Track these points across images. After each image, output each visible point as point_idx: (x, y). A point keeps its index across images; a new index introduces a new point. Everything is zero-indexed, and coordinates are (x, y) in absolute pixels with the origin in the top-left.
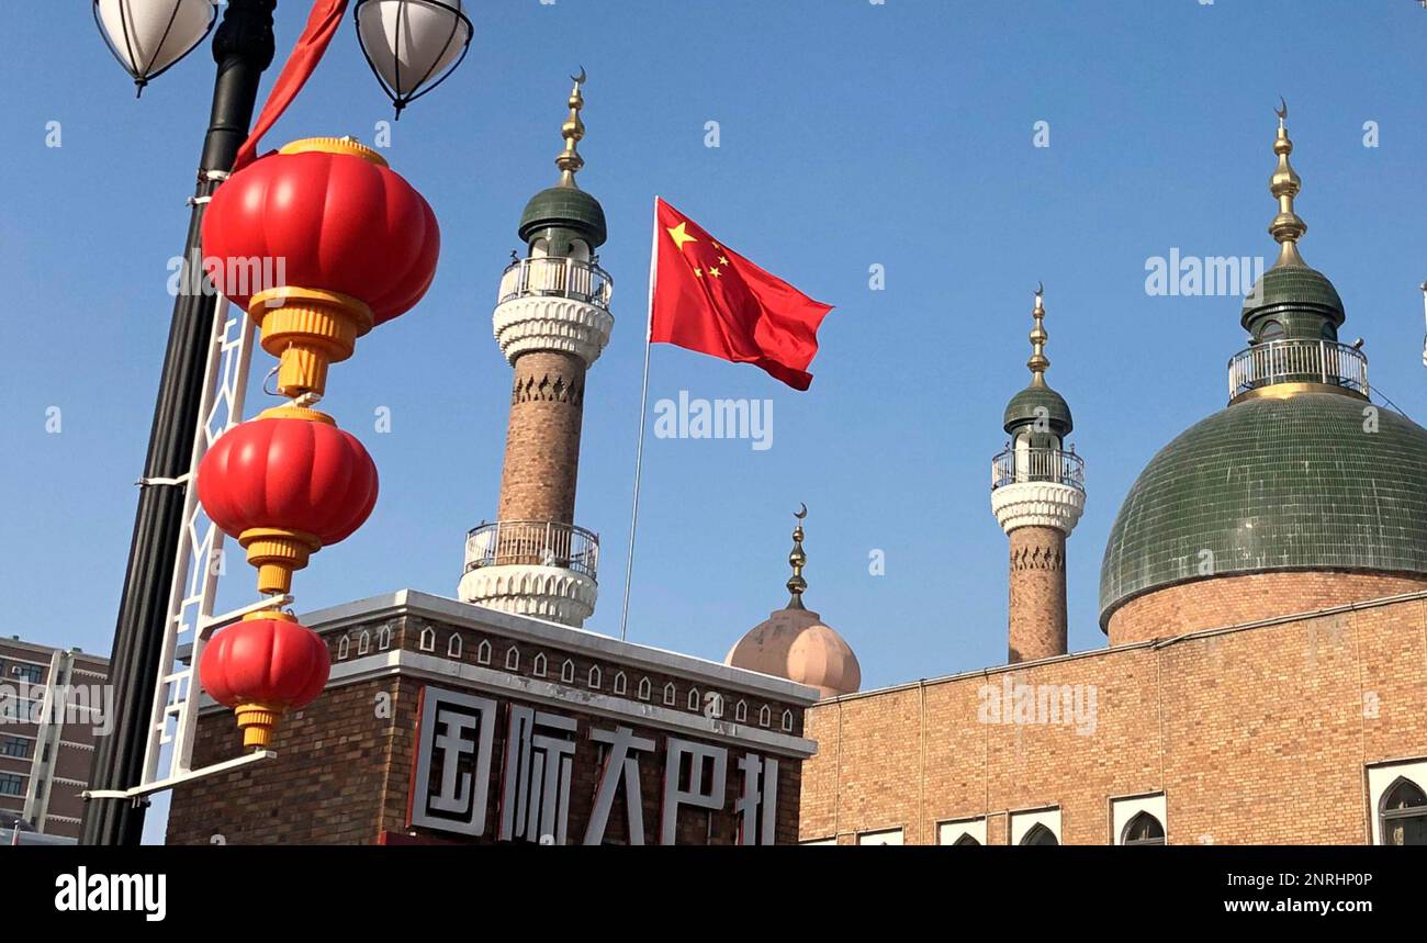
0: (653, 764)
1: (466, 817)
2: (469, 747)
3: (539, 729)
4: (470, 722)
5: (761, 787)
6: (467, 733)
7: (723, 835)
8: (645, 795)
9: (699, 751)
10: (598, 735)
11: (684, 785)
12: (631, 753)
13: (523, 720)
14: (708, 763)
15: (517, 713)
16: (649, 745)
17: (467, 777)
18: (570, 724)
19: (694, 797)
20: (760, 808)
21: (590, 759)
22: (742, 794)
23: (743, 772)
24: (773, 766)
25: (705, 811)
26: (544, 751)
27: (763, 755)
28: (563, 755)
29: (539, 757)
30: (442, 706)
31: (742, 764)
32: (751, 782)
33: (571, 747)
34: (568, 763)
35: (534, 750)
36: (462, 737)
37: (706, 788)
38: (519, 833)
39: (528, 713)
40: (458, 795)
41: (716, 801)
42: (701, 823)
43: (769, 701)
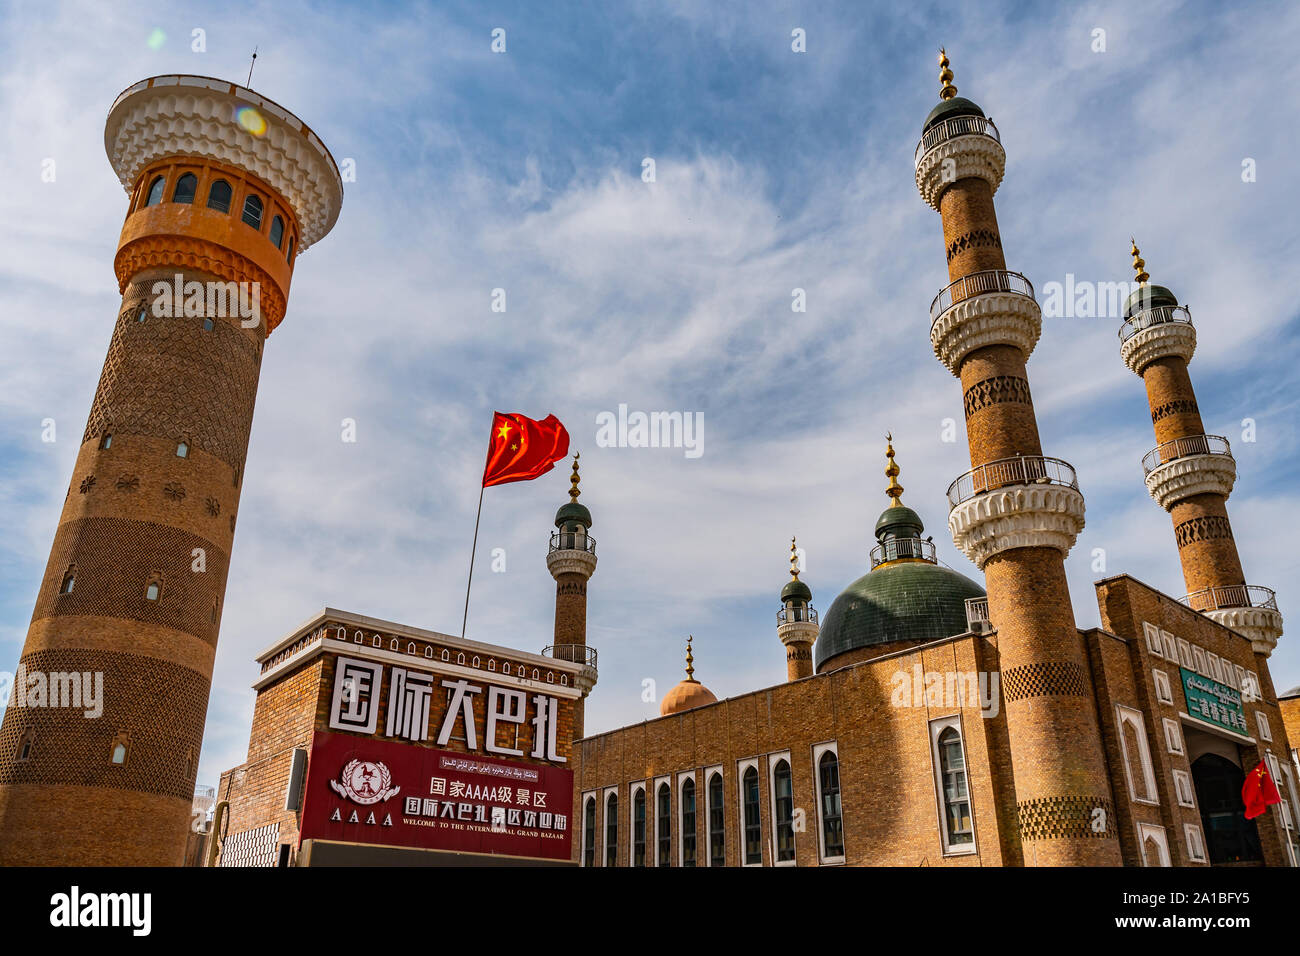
0: (481, 701)
1: (365, 724)
2: (366, 688)
3: (409, 680)
4: (367, 676)
5: (547, 712)
6: (363, 681)
7: (526, 736)
8: (476, 715)
9: (508, 694)
10: (445, 683)
11: (500, 710)
12: (467, 693)
13: (399, 676)
14: (515, 700)
15: (395, 672)
16: (478, 690)
17: (365, 704)
18: (430, 678)
19: (507, 716)
20: (547, 724)
21: (441, 695)
22: (536, 716)
23: (537, 705)
24: (554, 703)
25: (515, 724)
26: (413, 692)
27: (548, 697)
28: (425, 694)
29: (409, 695)
30: (348, 667)
31: (535, 700)
32: (541, 710)
33: (429, 690)
34: (428, 698)
35: (406, 691)
36: (361, 683)
37: (514, 712)
38: (398, 732)
39: (403, 672)
40: (359, 713)
41: (521, 718)
42: (512, 730)
43: (553, 670)
